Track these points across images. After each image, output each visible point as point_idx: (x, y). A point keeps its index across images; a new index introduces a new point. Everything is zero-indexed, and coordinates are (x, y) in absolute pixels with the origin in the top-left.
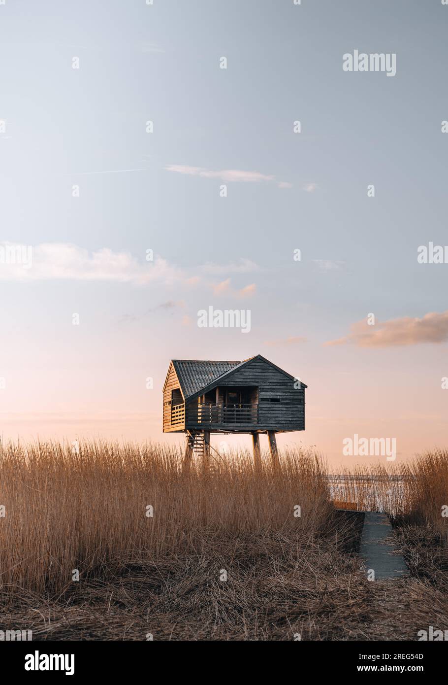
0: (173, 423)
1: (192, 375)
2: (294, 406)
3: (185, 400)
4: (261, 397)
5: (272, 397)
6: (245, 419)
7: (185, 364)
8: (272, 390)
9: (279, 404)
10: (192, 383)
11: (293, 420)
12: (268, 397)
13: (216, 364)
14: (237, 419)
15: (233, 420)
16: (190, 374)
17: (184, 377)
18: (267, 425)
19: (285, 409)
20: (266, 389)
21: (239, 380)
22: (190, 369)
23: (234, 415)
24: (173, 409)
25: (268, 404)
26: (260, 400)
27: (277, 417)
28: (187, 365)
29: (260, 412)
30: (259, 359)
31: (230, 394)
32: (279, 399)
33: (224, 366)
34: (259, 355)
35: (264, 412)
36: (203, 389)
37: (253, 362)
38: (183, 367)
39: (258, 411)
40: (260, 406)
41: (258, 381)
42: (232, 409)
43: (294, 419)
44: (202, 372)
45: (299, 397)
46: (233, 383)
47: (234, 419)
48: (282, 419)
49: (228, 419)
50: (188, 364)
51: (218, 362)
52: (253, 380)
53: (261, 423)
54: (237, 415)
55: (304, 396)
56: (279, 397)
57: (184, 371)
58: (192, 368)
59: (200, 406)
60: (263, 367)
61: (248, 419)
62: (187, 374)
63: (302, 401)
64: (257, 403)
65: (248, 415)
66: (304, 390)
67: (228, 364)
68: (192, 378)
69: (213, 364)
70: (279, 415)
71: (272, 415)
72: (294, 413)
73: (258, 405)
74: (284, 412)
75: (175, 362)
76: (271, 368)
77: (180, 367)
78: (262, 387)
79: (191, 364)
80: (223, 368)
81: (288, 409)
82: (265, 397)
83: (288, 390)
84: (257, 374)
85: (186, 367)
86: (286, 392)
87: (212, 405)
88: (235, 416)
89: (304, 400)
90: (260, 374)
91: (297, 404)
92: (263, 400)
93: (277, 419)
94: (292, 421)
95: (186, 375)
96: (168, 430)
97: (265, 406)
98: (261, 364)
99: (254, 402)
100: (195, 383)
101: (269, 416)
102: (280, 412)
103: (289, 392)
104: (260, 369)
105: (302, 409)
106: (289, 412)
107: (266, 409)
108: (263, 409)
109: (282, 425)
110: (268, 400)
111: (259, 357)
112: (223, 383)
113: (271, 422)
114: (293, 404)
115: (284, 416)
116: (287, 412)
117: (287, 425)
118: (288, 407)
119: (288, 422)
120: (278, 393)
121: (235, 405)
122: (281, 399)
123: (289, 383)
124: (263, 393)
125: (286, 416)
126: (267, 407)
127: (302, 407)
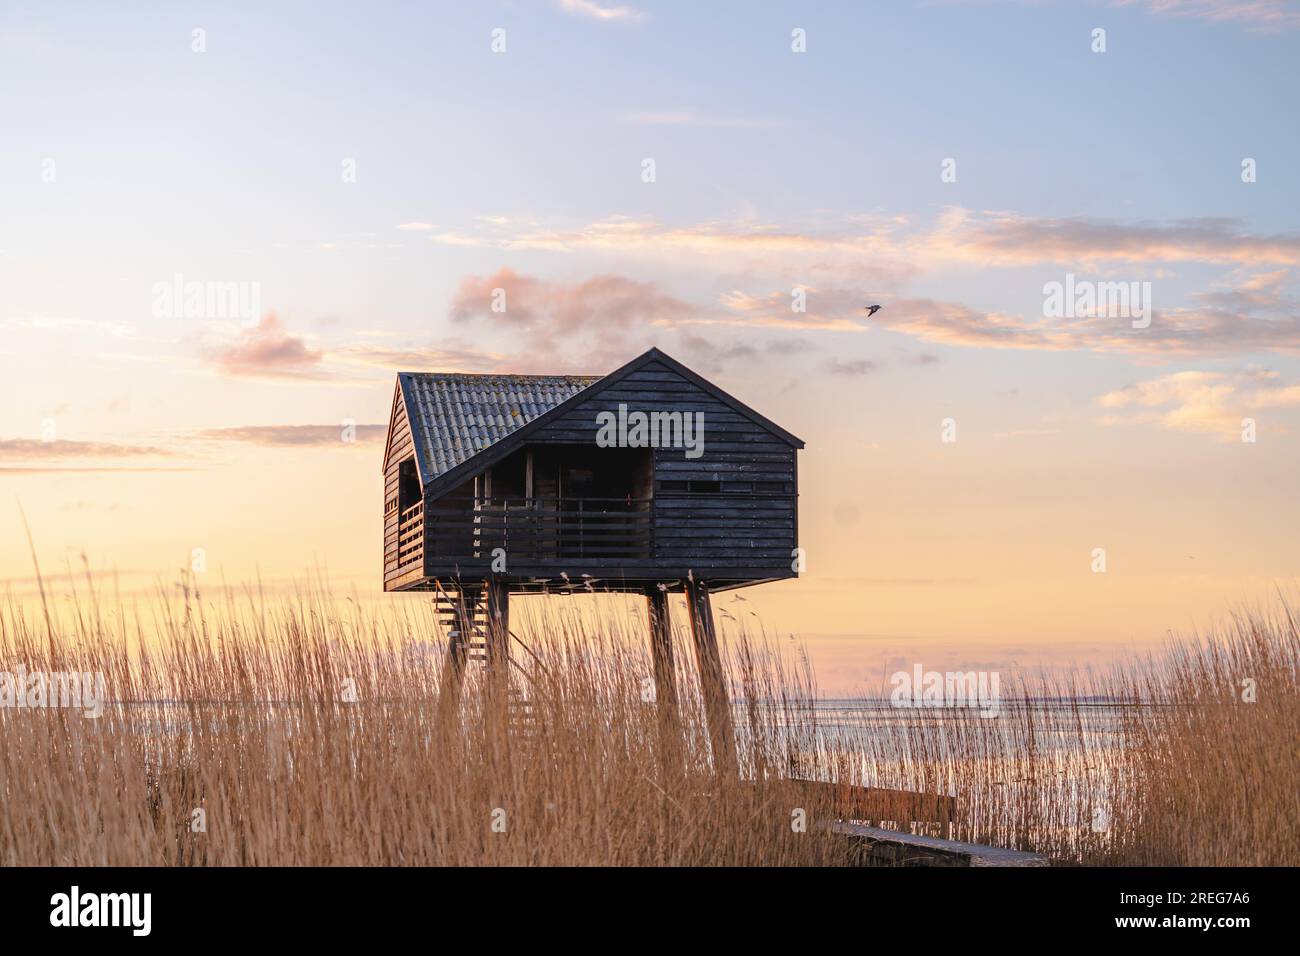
1: (457, 416)
2: (765, 503)
3: (425, 487)
4: (661, 477)
5: (695, 477)
6: (618, 544)
7: (439, 384)
9: (717, 498)
10: (453, 439)
11: (762, 548)
12: (683, 477)
13: (532, 385)
14: (587, 544)
15: (573, 549)
16: (451, 412)
17: (439, 423)
18: (680, 562)
19: (734, 513)
22: (452, 398)
23: (577, 532)
24: (402, 520)
25: (683, 497)
26: (659, 486)
27: (712, 538)
28: (445, 388)
29: (659, 522)
30: (654, 360)
31: (572, 471)
32: (718, 483)
33: (558, 390)
34: (655, 349)
35: (670, 523)
36: (482, 455)
37: (636, 371)
38: (432, 393)
39: (652, 521)
40: (661, 504)
42: (572, 514)
43: (767, 543)
44: (488, 407)
45: (781, 477)
46: (572, 435)
47: (577, 544)
48: (727, 543)
49: (566, 548)
50: (449, 384)
51: (539, 377)
53: (663, 557)
54: (586, 532)
55: (794, 474)
56: (715, 477)
57: (434, 404)
58: (456, 395)
59: (478, 508)
60: (668, 387)
61: (629, 544)
62: (441, 411)
63: (788, 490)
64: (651, 496)
65: (628, 532)
66: (794, 456)
67: (569, 385)
68: (454, 424)
69: (523, 385)
70: (717, 533)
71: (697, 533)
72: (765, 524)
73: (651, 501)
74: (732, 523)
75: (410, 378)
76: (691, 388)
77: (422, 393)
79: (458, 384)
80: (554, 394)
81: (749, 514)
82: (673, 477)
83: (744, 456)
85: (441, 393)
86: (739, 462)
87: (509, 505)
88: (581, 537)
89: (794, 484)
90: (658, 407)
91: (775, 498)
92: (666, 485)
93: (711, 543)
94: (756, 548)
95: (437, 416)
97: (676, 506)
98: (662, 377)
99: (644, 492)
100: (463, 439)
101: (687, 533)
102: (721, 523)
103: (748, 462)
104: (656, 391)
105: (787, 514)
106: (749, 523)
107: (676, 514)
108: (669, 513)
109: (725, 563)
110: (682, 485)
111: (654, 356)
112: (543, 433)
113: (693, 554)
114: (760, 498)
115: (733, 535)
116: (742, 523)
117: (742, 563)
118: (744, 506)
119: (748, 553)
120: (715, 466)
121: (581, 504)
122: (724, 482)
123: (748, 433)
124: (669, 464)
125: (740, 535)
126: (678, 508)
127: (788, 506)
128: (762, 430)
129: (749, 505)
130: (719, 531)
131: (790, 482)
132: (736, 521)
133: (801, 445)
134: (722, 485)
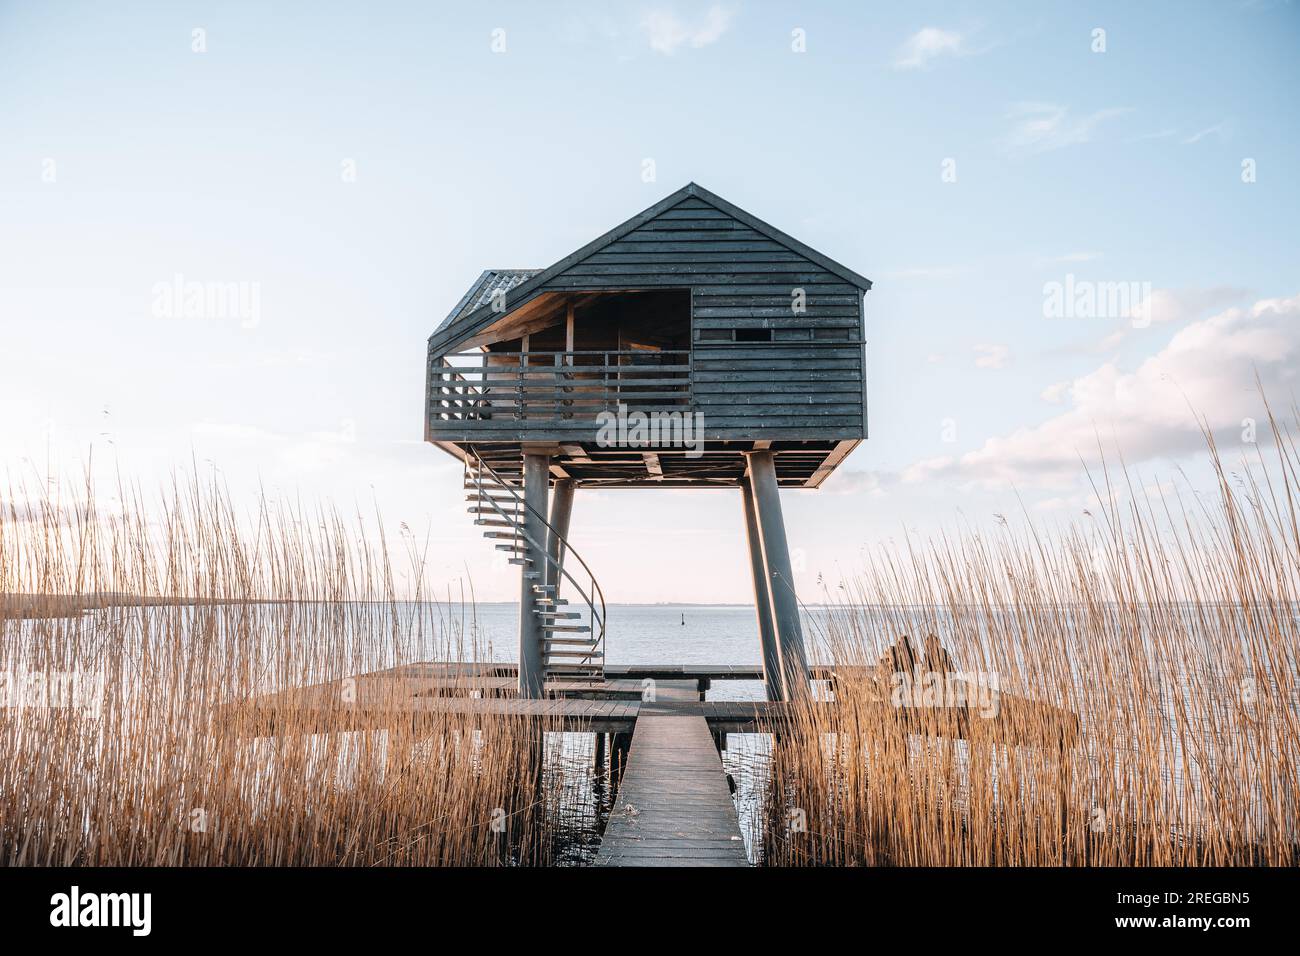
2: (824, 353)
4: (705, 324)
5: (741, 324)
8: (741, 300)
9: (769, 348)
11: (823, 404)
12: (726, 324)
18: (724, 422)
19: (789, 365)
20: (719, 296)
21: (620, 277)
23: (602, 389)
25: (728, 348)
26: (699, 336)
27: (762, 392)
29: (698, 376)
30: (692, 196)
32: (768, 331)
34: (692, 184)
35: (710, 377)
40: (700, 355)
41: (689, 270)
42: (596, 367)
43: (829, 399)
45: (844, 322)
46: (597, 281)
52: (672, 269)
54: (612, 389)
55: (859, 317)
56: (765, 324)
60: (708, 224)
63: (854, 337)
65: (661, 388)
66: (860, 298)
70: (766, 388)
71: (744, 388)
72: (825, 376)
74: (785, 376)
76: (736, 225)
78: (703, 291)
81: (805, 365)
82: (714, 324)
84: (687, 247)
88: (606, 395)
89: (859, 329)
90: (697, 247)
91: (837, 346)
92: (712, 333)
93: (760, 399)
94: (816, 404)
97: (717, 357)
98: (701, 213)
101: (732, 388)
102: (773, 376)
104: (695, 230)
105: (853, 364)
106: (806, 376)
107: (718, 366)
108: (711, 366)
109: (779, 422)
110: (724, 332)
111: (691, 191)
112: (565, 279)
113: (739, 413)
114: (819, 347)
115: (787, 390)
116: (798, 376)
117: (798, 422)
118: (799, 356)
119: (805, 411)
120: (764, 311)
121: (607, 357)
122: (776, 329)
123: (803, 273)
124: (710, 310)
125: (795, 390)
126: (721, 360)
127: (854, 355)
128: (819, 269)
129: (805, 356)
130: (771, 385)
131: (855, 327)
132: (791, 374)
133: (869, 284)
134: (773, 331)
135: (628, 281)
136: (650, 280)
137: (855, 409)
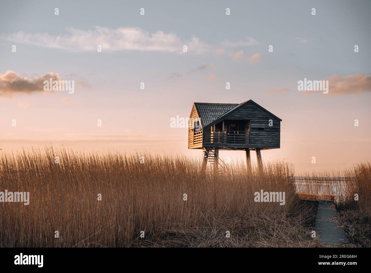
0: (195, 143)
1: (207, 112)
2: (273, 133)
3: (203, 128)
4: (251, 127)
5: (259, 127)
6: (241, 141)
7: (203, 105)
8: (259, 122)
9: (263, 131)
10: (207, 118)
11: (272, 142)
12: (256, 127)
13: (222, 106)
14: (236, 141)
15: (233, 142)
16: (206, 112)
17: (202, 114)
18: (256, 145)
19: (267, 135)
20: (255, 122)
21: (237, 116)
22: (206, 108)
23: (234, 138)
24: (195, 134)
25: (256, 131)
26: (251, 129)
27: (262, 140)
28: (204, 106)
29: (251, 136)
30: (251, 102)
31: (232, 125)
32: (263, 128)
33: (228, 107)
35: (253, 136)
36: (214, 122)
37: (247, 104)
38: (201, 107)
39: (250, 136)
40: (251, 132)
41: (250, 116)
42: (233, 134)
43: (273, 141)
44: (214, 111)
45: (277, 127)
46: (233, 118)
47: (234, 140)
48: (266, 141)
49: (230, 141)
50: (205, 105)
51: (224, 104)
52: (247, 116)
53: (252, 144)
54: (236, 138)
55: (280, 126)
56: (263, 127)
57: (202, 110)
58: (207, 108)
59: (212, 132)
60: (253, 108)
61: (243, 141)
62: (204, 112)
64: (249, 131)
65: (243, 138)
66: (280, 123)
67: (230, 106)
68: (207, 114)
69: (220, 106)
70: (263, 139)
71: (259, 139)
72: (273, 137)
73: (250, 132)
74: (266, 137)
75: (196, 104)
76: (258, 108)
77: (199, 107)
78: (252, 120)
79: (207, 105)
80: (227, 108)
81: (269, 135)
82: (254, 127)
84: (249, 112)
85: (203, 107)
86: (268, 124)
87: (220, 132)
88: (235, 139)
89: (279, 129)
90: (251, 112)
91: (276, 132)
92: (253, 128)
94: (271, 142)
95: (203, 113)
96: (191, 148)
98: (252, 106)
99: (247, 130)
100: (209, 118)
101: (257, 139)
102: (264, 137)
104: (251, 109)
105: (278, 135)
106: (270, 137)
107: (255, 135)
108: (253, 134)
109: (265, 145)
110: (256, 129)
111: (250, 101)
112: (227, 117)
113: (258, 143)
114: (272, 132)
115: (267, 139)
117: (268, 145)
118: (269, 133)
119: (269, 143)
120: (263, 125)
122: (265, 128)
123: (270, 118)
124: (253, 124)
125: (268, 139)
126: (255, 133)
127: (279, 133)
128: (273, 117)
129: (270, 133)
131: (279, 128)
132: (267, 136)
133: (281, 120)
135: (238, 118)
136: (243, 118)
137: (278, 143)
